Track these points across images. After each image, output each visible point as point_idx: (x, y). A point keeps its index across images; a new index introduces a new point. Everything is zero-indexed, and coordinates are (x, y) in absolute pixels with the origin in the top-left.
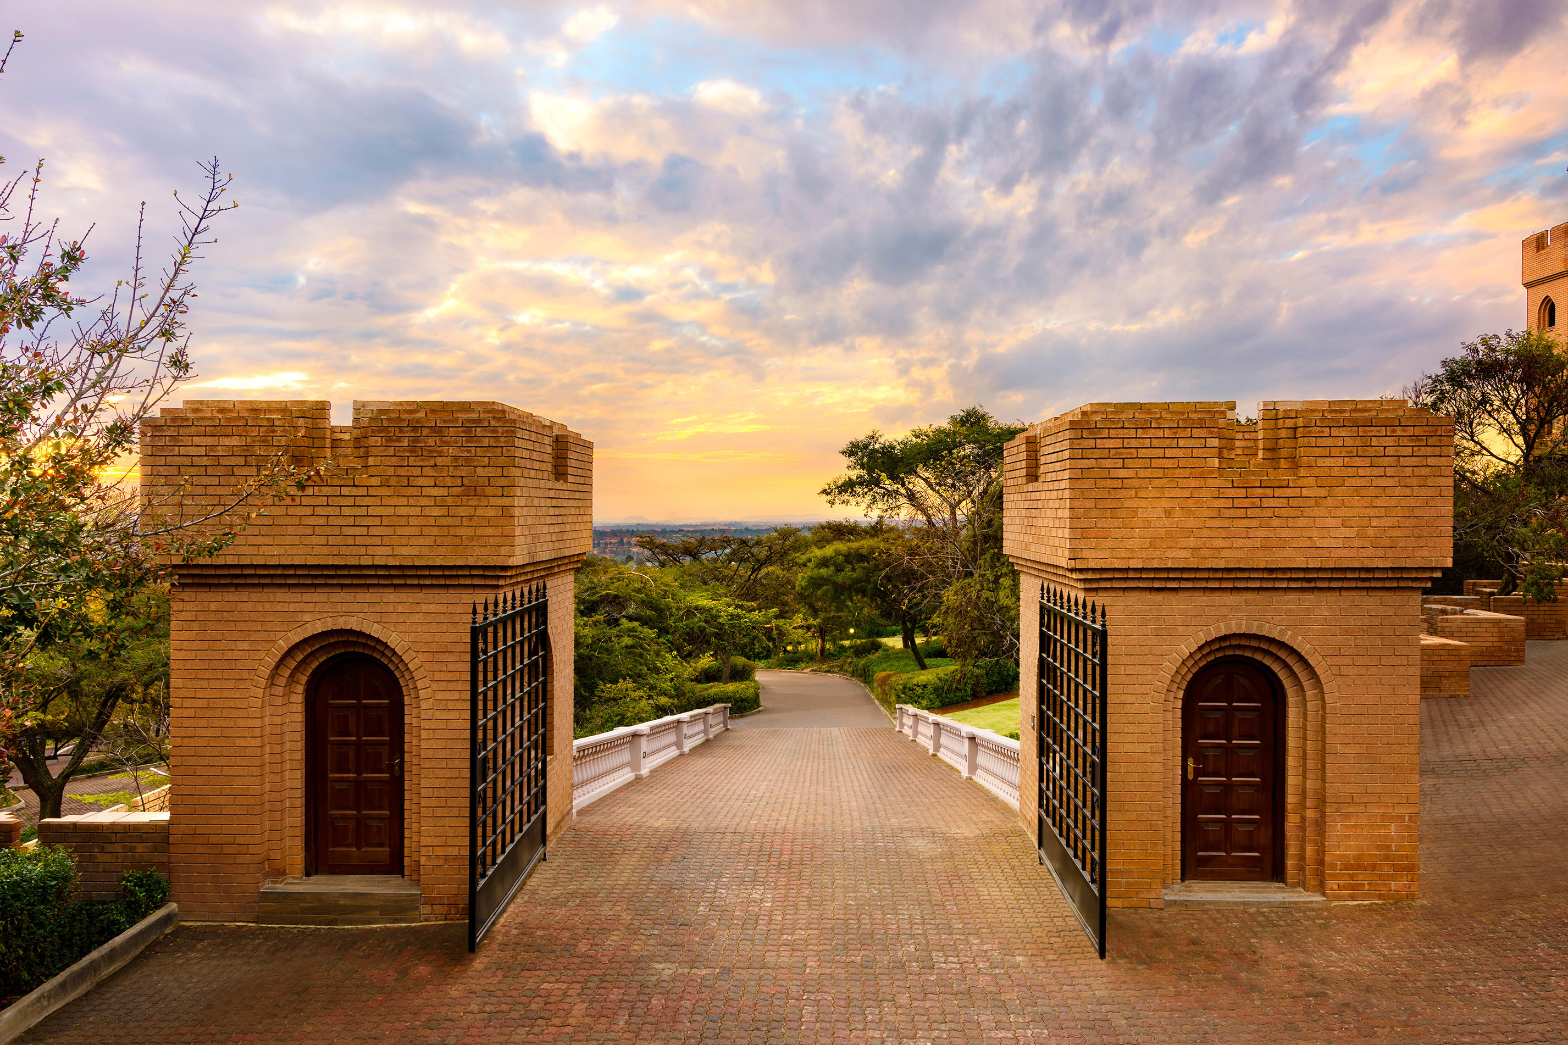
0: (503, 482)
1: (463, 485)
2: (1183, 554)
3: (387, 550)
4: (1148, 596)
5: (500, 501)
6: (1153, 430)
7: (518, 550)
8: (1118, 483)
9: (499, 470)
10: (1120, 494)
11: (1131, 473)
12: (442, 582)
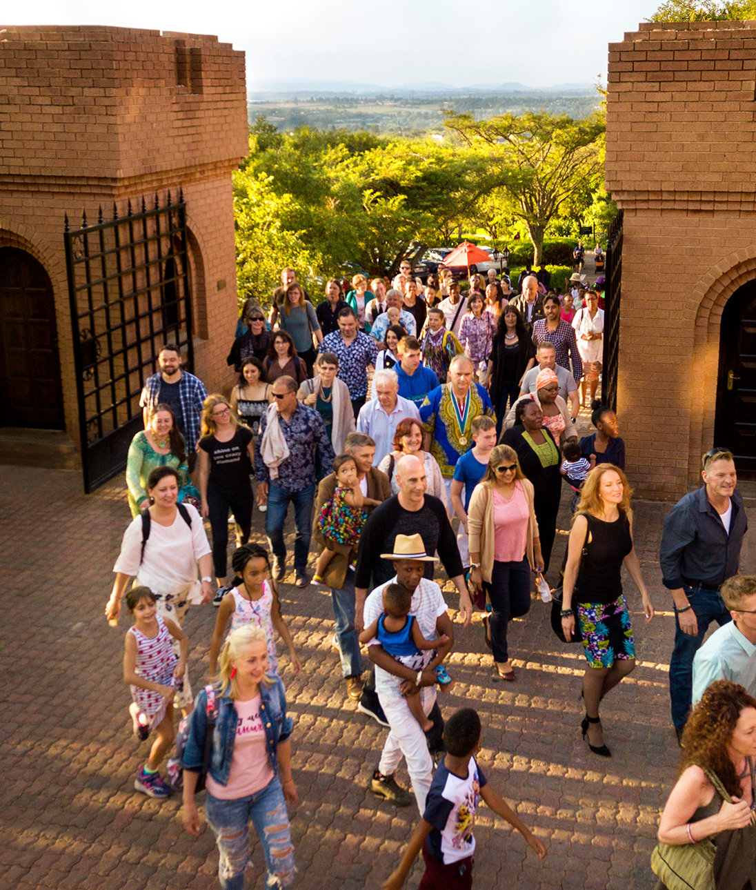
0: (106, 102)
1: (74, 105)
2: (716, 178)
3: (19, 162)
4: (683, 217)
5: (105, 120)
6: (690, 53)
7: (124, 163)
8: (654, 107)
9: (102, 90)
10: (656, 117)
11: (667, 96)
12: (67, 190)
